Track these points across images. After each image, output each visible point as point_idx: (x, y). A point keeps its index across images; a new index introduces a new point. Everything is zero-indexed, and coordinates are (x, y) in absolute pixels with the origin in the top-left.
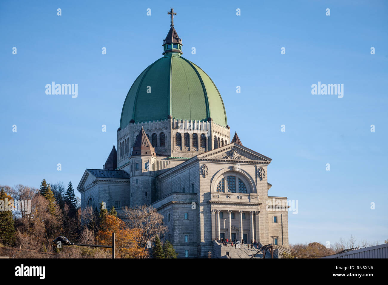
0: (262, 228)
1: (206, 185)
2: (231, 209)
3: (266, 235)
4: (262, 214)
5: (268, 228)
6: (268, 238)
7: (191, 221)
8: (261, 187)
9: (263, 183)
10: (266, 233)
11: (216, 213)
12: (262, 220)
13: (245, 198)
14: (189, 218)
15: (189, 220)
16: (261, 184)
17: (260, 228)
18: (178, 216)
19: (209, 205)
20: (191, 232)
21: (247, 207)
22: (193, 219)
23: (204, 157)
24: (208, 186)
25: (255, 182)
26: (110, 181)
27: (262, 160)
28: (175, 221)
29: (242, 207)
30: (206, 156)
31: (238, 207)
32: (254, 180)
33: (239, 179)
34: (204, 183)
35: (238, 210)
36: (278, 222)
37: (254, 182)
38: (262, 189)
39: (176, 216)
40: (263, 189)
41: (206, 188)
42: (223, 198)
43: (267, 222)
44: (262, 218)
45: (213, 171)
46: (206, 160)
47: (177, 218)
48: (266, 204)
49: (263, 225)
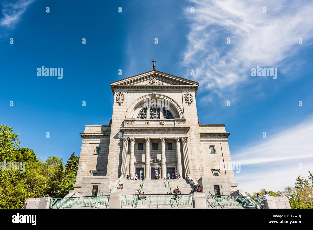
0: (193, 158)
1: (121, 112)
2: (149, 137)
3: (200, 166)
4: (191, 141)
5: (201, 158)
6: (202, 171)
7: (102, 155)
8: (189, 112)
9: (191, 108)
10: (199, 164)
11: (130, 142)
12: (192, 148)
13: (168, 124)
14: (101, 153)
15: (100, 154)
16: (188, 109)
17: (189, 158)
18: (87, 150)
20: (101, 168)
21: (170, 133)
22: (105, 152)
23: (119, 85)
24: (124, 114)
25: (182, 108)
27: (188, 84)
28: (82, 156)
29: (163, 133)
30: (122, 84)
32: (181, 105)
33: (164, 108)
34: (119, 111)
35: (159, 137)
36: (217, 152)
37: (180, 107)
38: (190, 114)
39: (84, 151)
40: (192, 114)
41: (120, 115)
42: (142, 124)
43: (200, 150)
44: (192, 146)
45: (131, 99)
46: (121, 87)
47: (85, 153)
48: (196, 130)
49: (194, 155)
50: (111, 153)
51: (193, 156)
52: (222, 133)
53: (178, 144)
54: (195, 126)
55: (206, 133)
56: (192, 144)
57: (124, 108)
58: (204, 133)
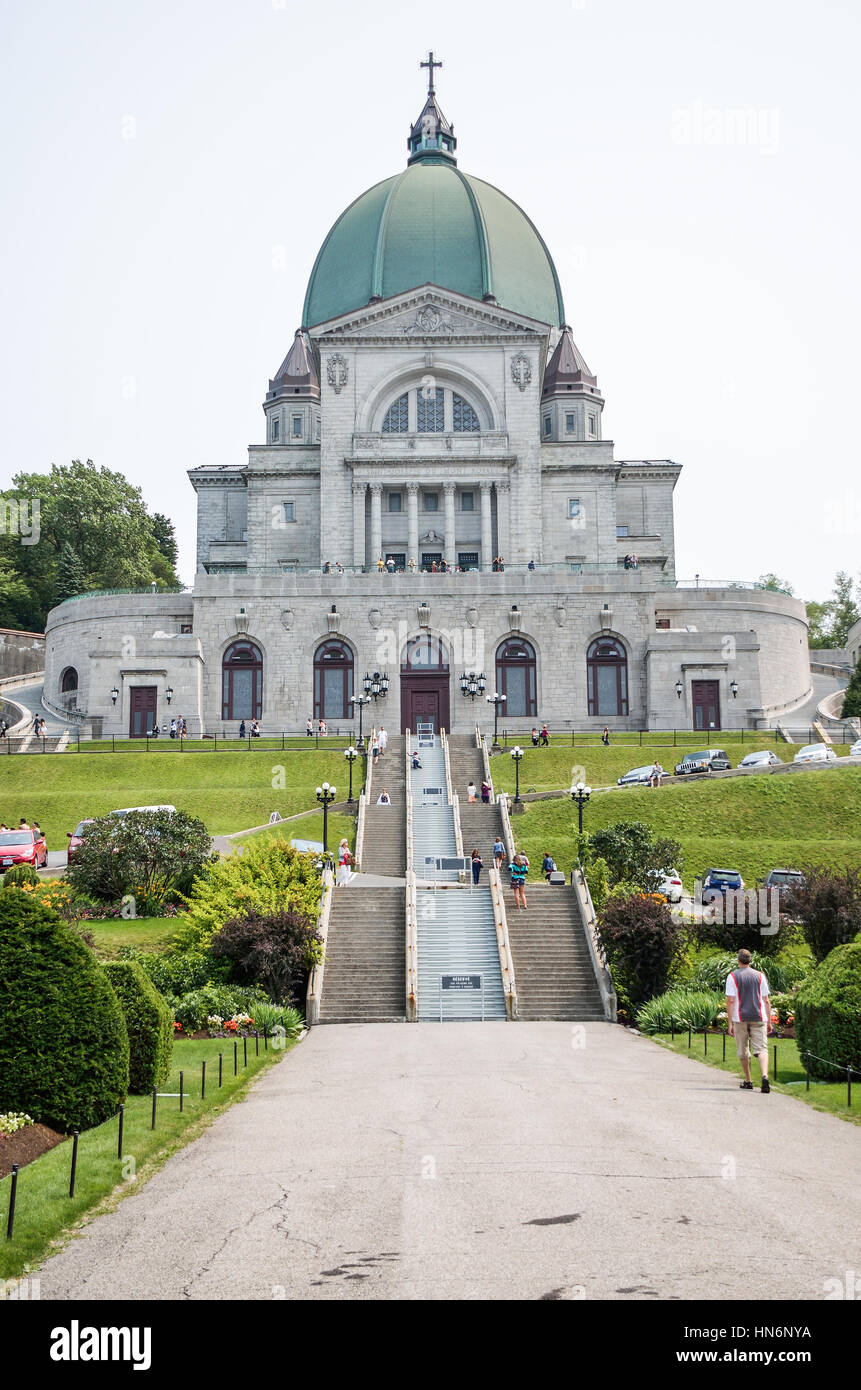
0: (520, 532)
1: (341, 414)
2: (416, 480)
3: (534, 550)
4: (520, 490)
5: (539, 531)
7: (302, 524)
8: (518, 412)
9: (524, 398)
10: (533, 545)
11: (369, 493)
12: (520, 508)
13: (464, 446)
14: (297, 519)
15: (295, 521)
16: (518, 403)
18: (264, 511)
19: (349, 473)
20: (302, 555)
21: (468, 470)
22: (309, 518)
23: (331, 332)
24: (349, 418)
25: (501, 400)
26: (225, 480)
27: (520, 328)
28: (253, 528)
29: (451, 470)
30: (339, 330)
31: (440, 470)
32: (499, 390)
33: (455, 395)
34: (335, 409)
35: (441, 481)
36: (583, 515)
37: (496, 398)
38: (520, 416)
39: (255, 514)
40: (525, 416)
41: (340, 423)
42: (395, 448)
43: (539, 512)
44: (520, 503)
45: (365, 374)
46: (340, 340)
47: (260, 519)
48: (533, 461)
49: (522, 524)
50: (326, 522)
51: (520, 526)
52: (602, 466)
53: (486, 499)
54: (531, 451)
55: (560, 467)
56: (519, 498)
57: (350, 400)
58: (555, 467)
